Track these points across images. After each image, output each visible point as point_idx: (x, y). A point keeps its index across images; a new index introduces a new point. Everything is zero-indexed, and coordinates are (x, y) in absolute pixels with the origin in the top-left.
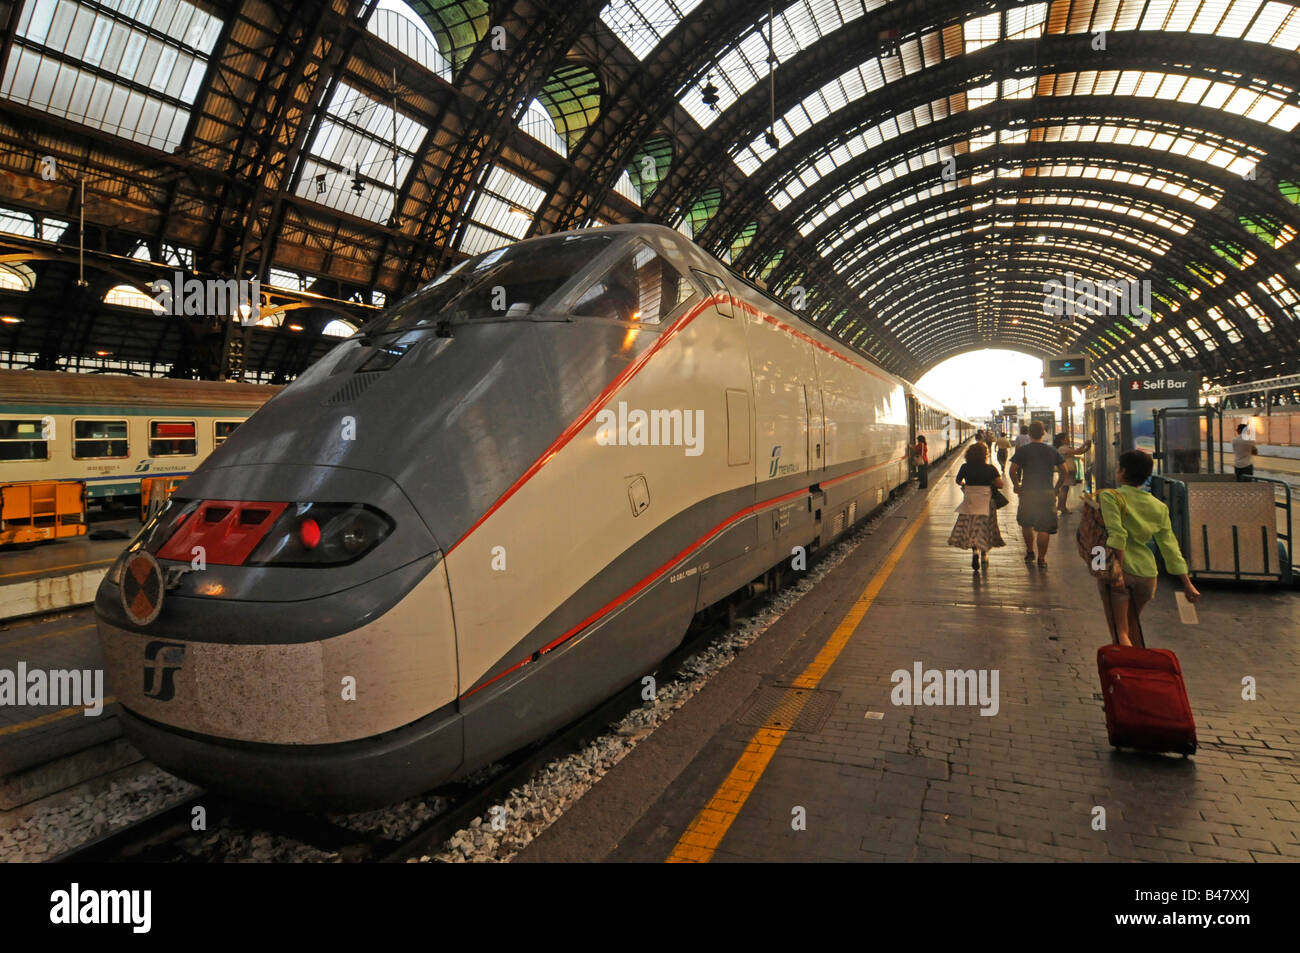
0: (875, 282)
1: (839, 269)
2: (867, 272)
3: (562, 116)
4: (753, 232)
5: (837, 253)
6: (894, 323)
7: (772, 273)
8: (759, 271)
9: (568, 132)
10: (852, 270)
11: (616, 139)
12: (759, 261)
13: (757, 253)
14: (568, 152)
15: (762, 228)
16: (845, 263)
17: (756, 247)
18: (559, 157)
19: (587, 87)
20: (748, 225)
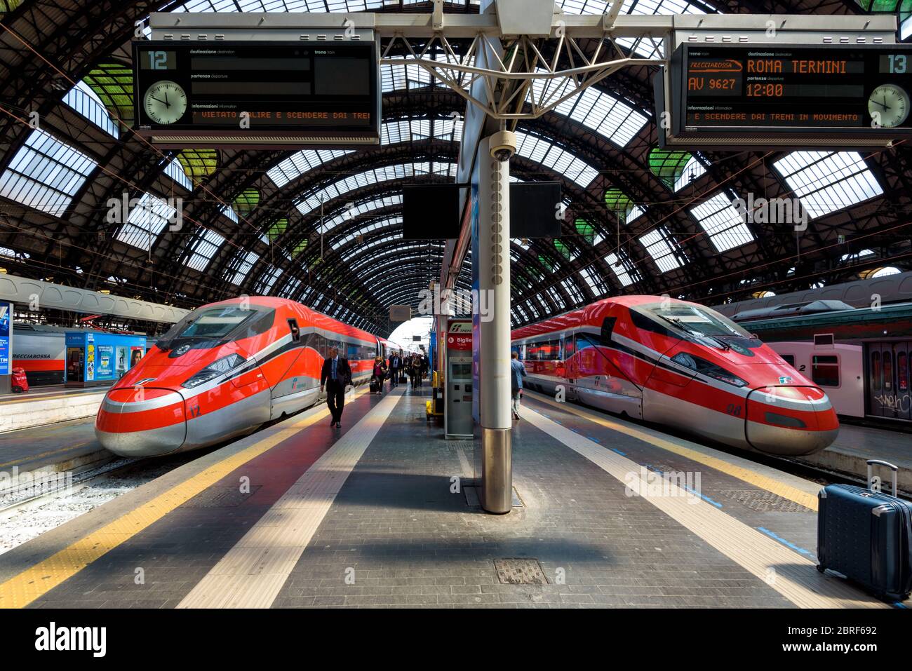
0: (372, 276)
1: (353, 268)
2: (368, 271)
3: (190, 166)
4: (306, 245)
5: (352, 260)
6: (382, 299)
7: (315, 268)
8: (308, 266)
9: (193, 176)
10: (360, 270)
11: (226, 185)
12: (308, 260)
13: (307, 256)
14: (193, 188)
15: (311, 243)
16: (356, 266)
17: (307, 252)
18: (188, 190)
19: (208, 155)
20: (303, 240)
